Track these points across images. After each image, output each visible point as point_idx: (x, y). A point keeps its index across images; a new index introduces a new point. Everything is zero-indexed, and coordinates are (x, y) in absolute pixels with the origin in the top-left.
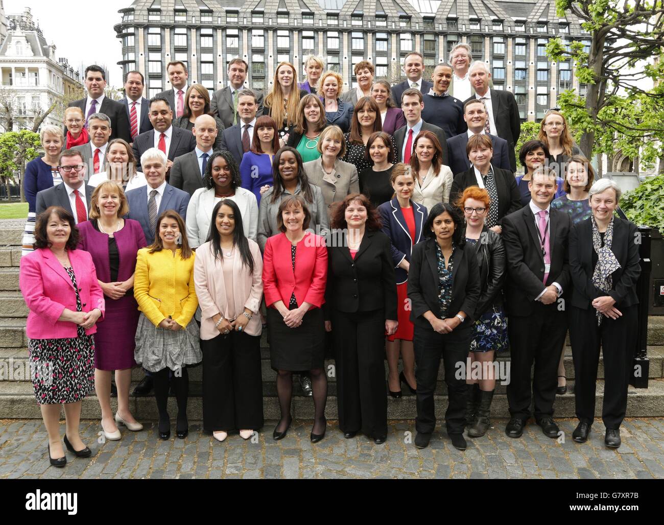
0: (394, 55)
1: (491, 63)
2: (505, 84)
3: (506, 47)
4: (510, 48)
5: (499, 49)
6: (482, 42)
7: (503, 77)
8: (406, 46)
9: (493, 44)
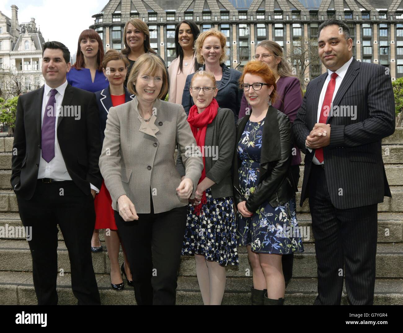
0: (288, 39)
1: (362, 43)
2: (372, 58)
3: (373, 31)
4: (376, 31)
5: (367, 32)
6: (353, 28)
7: (371, 53)
8: (297, 32)
9: (362, 29)
